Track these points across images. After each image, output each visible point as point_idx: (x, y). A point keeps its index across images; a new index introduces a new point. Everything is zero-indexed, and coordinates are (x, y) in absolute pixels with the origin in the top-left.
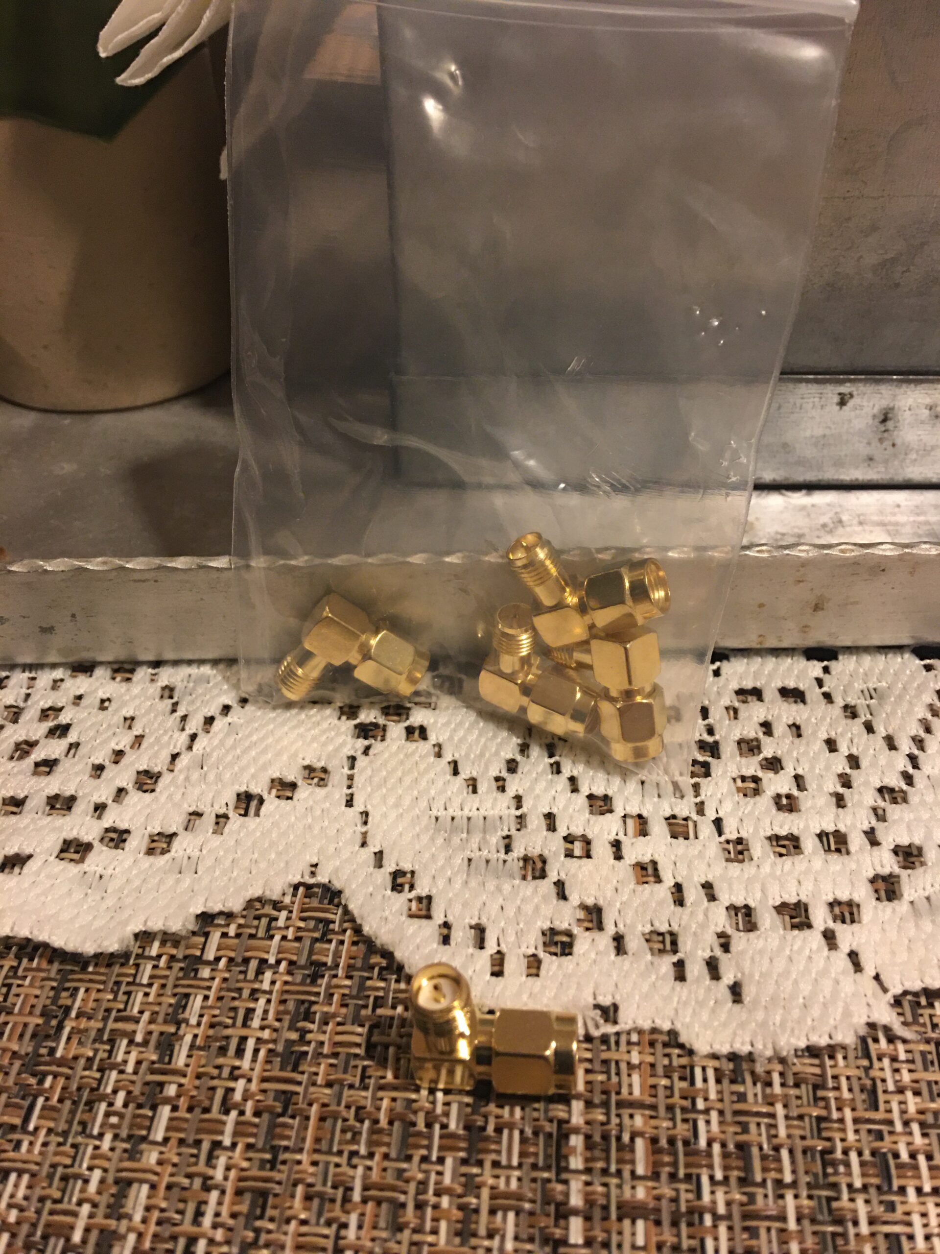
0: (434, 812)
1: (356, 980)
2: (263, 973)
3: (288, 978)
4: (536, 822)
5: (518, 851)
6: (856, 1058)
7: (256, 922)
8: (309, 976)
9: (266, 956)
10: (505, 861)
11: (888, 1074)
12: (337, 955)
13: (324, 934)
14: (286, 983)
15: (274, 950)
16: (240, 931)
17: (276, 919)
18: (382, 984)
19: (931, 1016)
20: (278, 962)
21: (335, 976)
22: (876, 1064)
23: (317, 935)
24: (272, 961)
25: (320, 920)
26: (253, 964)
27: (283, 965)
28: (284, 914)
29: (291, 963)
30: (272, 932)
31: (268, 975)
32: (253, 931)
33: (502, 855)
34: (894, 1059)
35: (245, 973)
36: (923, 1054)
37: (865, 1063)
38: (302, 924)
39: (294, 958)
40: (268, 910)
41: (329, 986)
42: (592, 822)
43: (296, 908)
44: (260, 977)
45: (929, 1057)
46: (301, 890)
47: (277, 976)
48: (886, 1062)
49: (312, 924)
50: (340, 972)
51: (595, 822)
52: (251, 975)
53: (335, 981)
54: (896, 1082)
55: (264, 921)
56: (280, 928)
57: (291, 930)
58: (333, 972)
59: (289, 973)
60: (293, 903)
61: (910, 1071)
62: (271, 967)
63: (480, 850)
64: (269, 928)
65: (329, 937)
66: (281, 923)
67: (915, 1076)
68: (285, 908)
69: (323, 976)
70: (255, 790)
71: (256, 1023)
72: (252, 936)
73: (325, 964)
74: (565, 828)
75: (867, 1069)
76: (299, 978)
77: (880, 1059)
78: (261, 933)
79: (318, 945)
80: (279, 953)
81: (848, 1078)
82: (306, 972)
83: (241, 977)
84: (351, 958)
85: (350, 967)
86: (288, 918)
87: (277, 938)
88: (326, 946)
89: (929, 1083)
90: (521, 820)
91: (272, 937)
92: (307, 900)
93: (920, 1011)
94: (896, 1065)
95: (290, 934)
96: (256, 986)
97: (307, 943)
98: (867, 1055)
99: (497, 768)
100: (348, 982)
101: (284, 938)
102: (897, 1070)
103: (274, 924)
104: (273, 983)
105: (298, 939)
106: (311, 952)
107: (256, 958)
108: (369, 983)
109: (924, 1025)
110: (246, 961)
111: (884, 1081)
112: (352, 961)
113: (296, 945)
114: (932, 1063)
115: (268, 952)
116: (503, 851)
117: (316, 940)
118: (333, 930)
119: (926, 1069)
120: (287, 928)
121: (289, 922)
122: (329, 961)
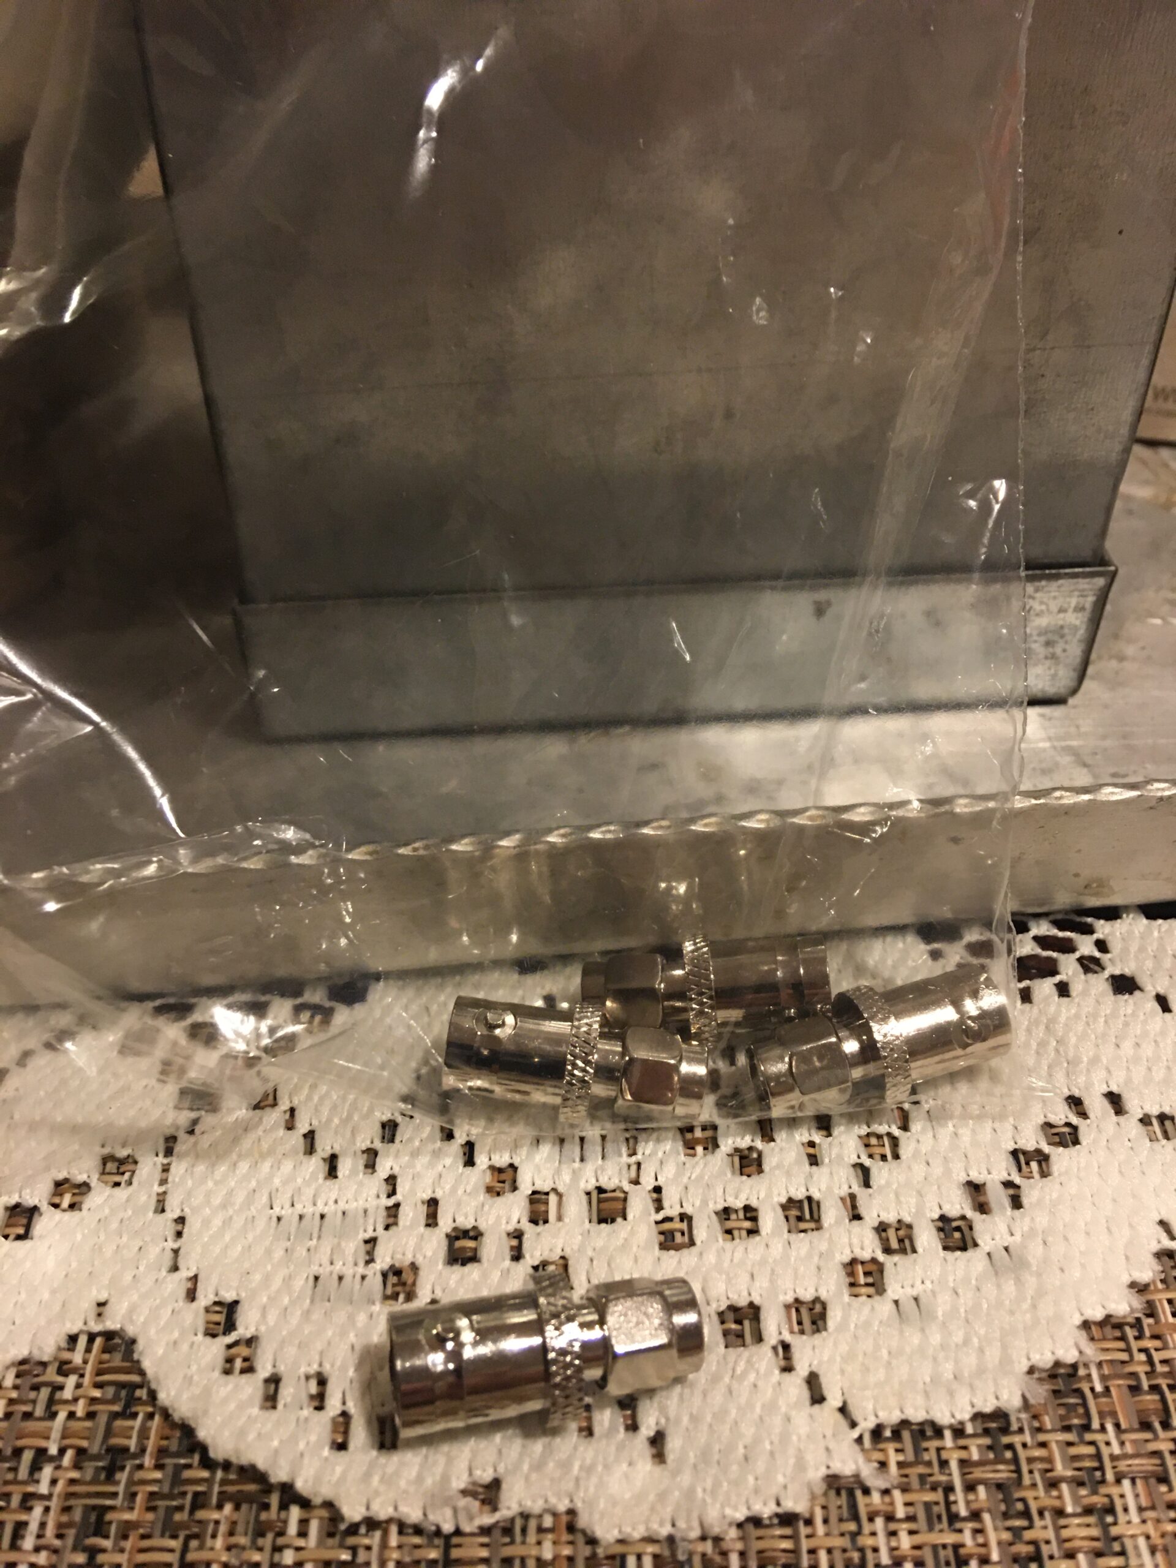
0: (277, 1210)
1: (169, 1470)
2: (40, 1469)
3: (75, 1475)
4: (412, 1214)
5: (383, 1261)
6: (841, 1520)
7: (32, 1395)
8: (103, 1468)
9: (42, 1443)
10: (363, 1278)
11: (881, 1541)
12: (144, 1434)
13: (127, 1406)
14: (72, 1482)
15: (55, 1434)
16: (11, 1409)
17: (61, 1388)
18: (205, 1474)
19: (939, 1450)
20: (62, 1451)
21: (140, 1467)
22: (867, 1528)
23: (116, 1408)
24: (53, 1450)
25: (121, 1385)
26: (28, 1456)
27: (69, 1454)
28: (72, 1380)
29: (81, 1452)
30: (54, 1408)
31: (47, 1472)
32: (27, 1408)
33: (361, 1270)
34: (890, 1518)
35: (14, 1470)
36: (928, 1506)
37: (852, 1526)
38: (97, 1393)
39: (84, 1444)
40: (51, 1375)
41: (131, 1482)
42: (486, 1208)
43: (89, 1368)
44: (36, 1476)
45: (936, 1509)
46: (99, 1341)
47: (59, 1473)
48: (879, 1522)
49: (110, 1391)
50: (148, 1461)
51: (491, 1207)
52: (23, 1473)
53: (140, 1475)
54: (893, 1549)
55: (45, 1392)
56: (66, 1402)
57: (81, 1403)
58: (137, 1462)
59: (77, 1466)
60: (85, 1362)
61: (911, 1533)
62: (52, 1459)
63: (332, 1263)
64: (51, 1401)
65: (134, 1409)
66: (67, 1394)
67: (918, 1539)
68: (74, 1371)
69: (123, 1468)
70: (30, 1201)
71: (28, 1543)
72: (28, 1416)
73: (126, 1450)
74: (450, 1221)
75: (854, 1535)
76: (89, 1474)
77: (871, 1519)
78: (39, 1411)
79: (119, 1423)
80: (63, 1437)
81: (829, 1551)
82: (101, 1464)
83: (10, 1476)
84: (162, 1438)
85: (162, 1452)
86: (78, 1386)
87: (62, 1416)
88: (129, 1423)
89: (935, 1548)
90: (393, 1211)
91: (53, 1416)
92: (106, 1356)
93: (925, 1444)
94: (893, 1526)
95: (80, 1409)
96: (30, 1489)
97: (103, 1419)
98: (855, 1517)
99: (368, 1136)
100: (158, 1475)
101: (71, 1415)
102: (893, 1534)
103: (58, 1395)
104: (54, 1482)
105: (91, 1416)
106: (109, 1432)
107: (30, 1448)
108: (187, 1474)
109: (929, 1464)
110: (18, 1452)
111: (876, 1550)
112: (165, 1443)
113: (88, 1424)
114: (939, 1517)
115: (48, 1438)
116: (361, 1263)
117: (115, 1416)
118: (140, 1399)
119: (931, 1529)
120: (75, 1400)
121: (80, 1392)
122: (133, 1444)
